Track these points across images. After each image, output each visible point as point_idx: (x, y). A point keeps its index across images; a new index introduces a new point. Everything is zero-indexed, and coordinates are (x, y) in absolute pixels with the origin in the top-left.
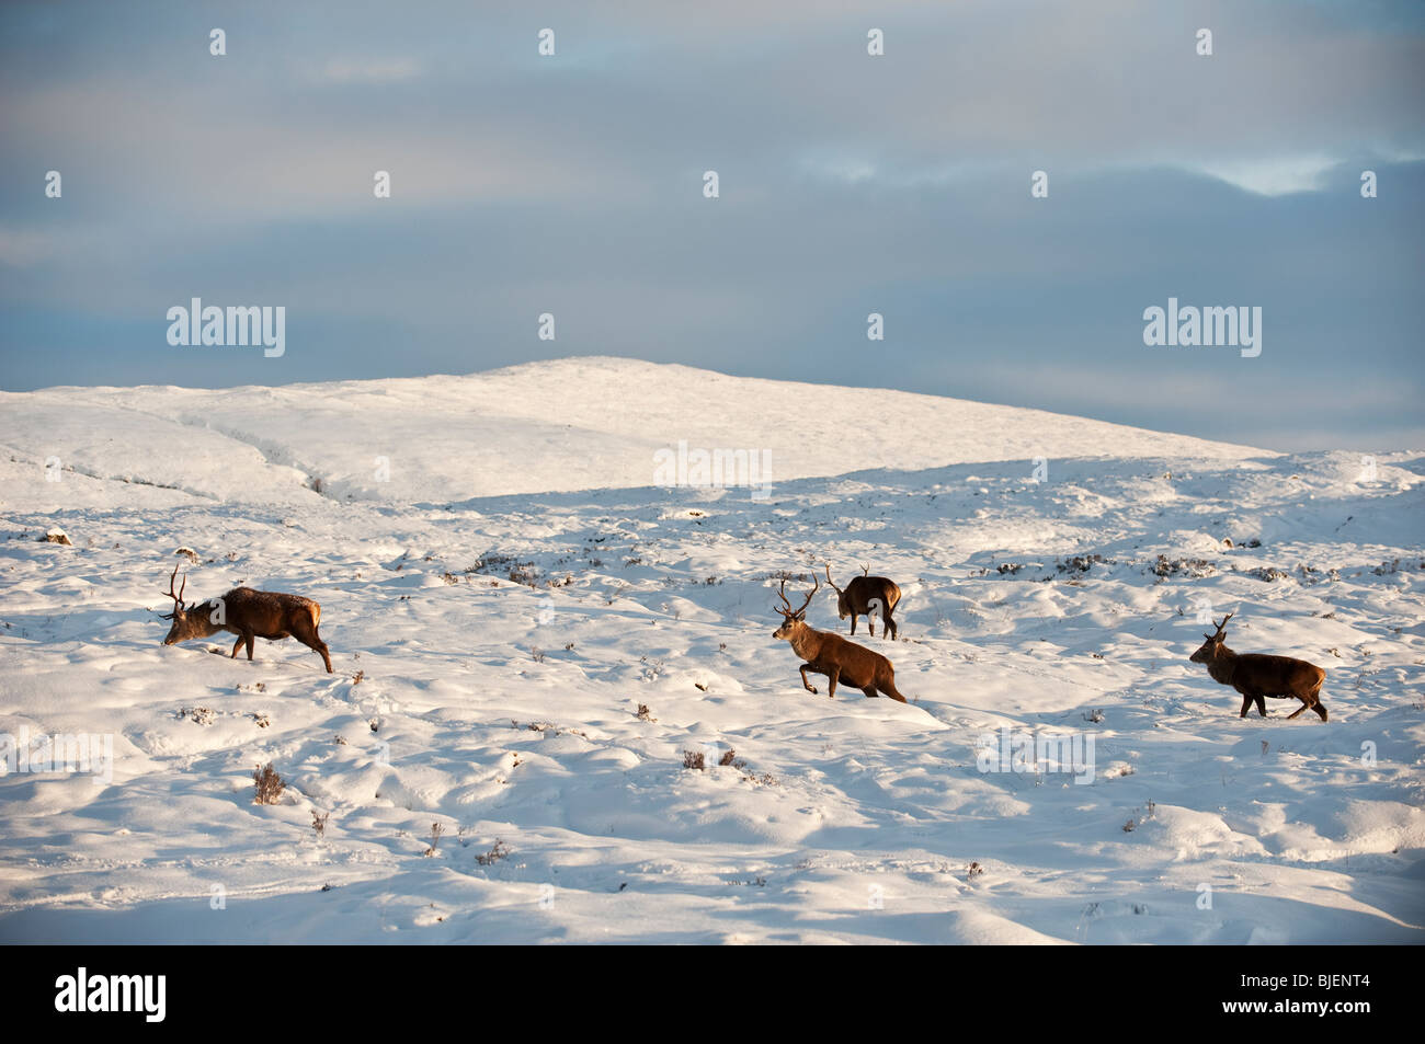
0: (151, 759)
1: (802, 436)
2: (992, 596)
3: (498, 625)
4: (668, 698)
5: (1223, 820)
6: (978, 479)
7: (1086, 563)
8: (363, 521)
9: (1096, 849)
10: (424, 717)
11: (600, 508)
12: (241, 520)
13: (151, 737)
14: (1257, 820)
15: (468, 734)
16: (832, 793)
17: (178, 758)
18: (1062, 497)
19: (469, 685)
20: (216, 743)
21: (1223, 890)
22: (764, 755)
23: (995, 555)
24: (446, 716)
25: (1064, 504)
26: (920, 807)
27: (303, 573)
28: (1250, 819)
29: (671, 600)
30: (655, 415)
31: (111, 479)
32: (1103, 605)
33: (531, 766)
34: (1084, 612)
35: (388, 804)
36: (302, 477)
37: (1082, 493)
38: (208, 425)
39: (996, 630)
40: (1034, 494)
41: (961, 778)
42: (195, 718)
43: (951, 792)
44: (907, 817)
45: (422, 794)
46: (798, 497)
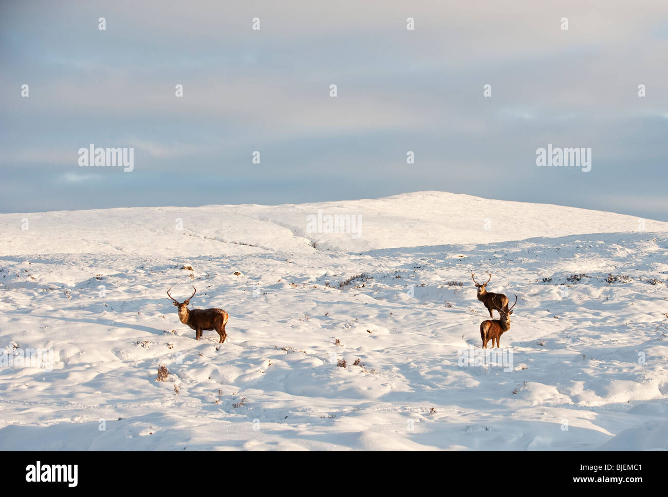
0: (123, 362)
1: (515, 223)
2: (532, 291)
3: (301, 305)
4: (353, 336)
5: (557, 389)
6: (580, 241)
7: (579, 277)
8: (321, 260)
9: (499, 401)
10: (240, 345)
11: (423, 254)
12: (270, 260)
13: (123, 353)
14: (571, 389)
15: (255, 352)
16: (400, 377)
17: (133, 361)
18: (610, 249)
19: (264, 331)
20: (150, 356)
21: (535, 420)
22: (380, 360)
23: (563, 274)
24: (249, 344)
25: (611, 252)
26: (435, 383)
27: (236, 283)
28: (568, 388)
29: (398, 293)
30: (454, 215)
31: (230, 243)
32: (578, 295)
33: (276, 366)
34: (570, 298)
35: (213, 381)
36: (308, 241)
37: (618, 247)
38: (270, 220)
39: (532, 306)
40: (599, 247)
41: (456, 371)
42: (142, 345)
43: (449, 377)
44: (428, 387)
45: (227, 377)
46: (504, 249)
